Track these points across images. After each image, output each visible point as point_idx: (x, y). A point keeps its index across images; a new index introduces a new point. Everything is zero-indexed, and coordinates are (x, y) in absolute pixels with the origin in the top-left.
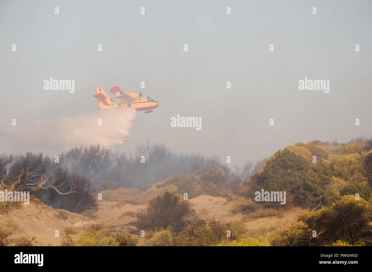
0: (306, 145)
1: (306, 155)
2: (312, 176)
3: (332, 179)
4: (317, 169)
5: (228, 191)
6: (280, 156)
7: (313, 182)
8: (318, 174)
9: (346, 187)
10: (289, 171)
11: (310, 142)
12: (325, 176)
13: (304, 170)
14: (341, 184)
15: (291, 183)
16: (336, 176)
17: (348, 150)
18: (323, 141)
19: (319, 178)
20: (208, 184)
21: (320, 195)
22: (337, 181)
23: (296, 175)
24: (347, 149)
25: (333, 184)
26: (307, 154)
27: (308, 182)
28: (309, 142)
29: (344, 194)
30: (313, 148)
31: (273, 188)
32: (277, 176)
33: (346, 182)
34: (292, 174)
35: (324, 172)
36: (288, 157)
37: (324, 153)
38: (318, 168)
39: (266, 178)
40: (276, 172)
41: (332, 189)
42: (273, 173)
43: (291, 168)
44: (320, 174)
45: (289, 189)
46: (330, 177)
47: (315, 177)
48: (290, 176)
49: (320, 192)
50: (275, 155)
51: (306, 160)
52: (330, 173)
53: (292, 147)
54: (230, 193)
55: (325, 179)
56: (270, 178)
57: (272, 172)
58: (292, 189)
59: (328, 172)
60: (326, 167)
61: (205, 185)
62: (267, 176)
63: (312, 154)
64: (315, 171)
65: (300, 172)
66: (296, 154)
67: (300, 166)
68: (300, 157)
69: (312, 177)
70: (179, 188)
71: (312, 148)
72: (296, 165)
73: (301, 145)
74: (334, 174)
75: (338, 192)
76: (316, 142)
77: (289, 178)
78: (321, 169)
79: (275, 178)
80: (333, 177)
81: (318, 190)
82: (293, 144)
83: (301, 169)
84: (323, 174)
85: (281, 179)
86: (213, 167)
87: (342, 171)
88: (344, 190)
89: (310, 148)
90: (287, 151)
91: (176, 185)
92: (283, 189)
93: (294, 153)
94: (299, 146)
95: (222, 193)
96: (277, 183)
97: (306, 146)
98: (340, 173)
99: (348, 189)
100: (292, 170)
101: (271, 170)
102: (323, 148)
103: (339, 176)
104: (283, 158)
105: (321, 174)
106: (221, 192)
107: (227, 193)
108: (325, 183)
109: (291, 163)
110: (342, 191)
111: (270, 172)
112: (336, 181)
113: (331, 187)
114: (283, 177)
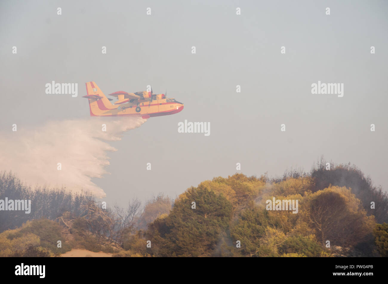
0: (228, 180)
1: (228, 195)
2: (240, 225)
3: (267, 230)
4: (246, 216)
5: (113, 244)
6: (193, 196)
7: (241, 234)
8: (248, 223)
9: (286, 242)
10: (206, 217)
11: (231, 176)
12: (258, 226)
13: (226, 217)
14: (279, 238)
15: (208, 234)
16: (271, 226)
17: (285, 189)
18: (249, 176)
19: (249, 228)
20: (84, 233)
21: (251, 253)
22: (274, 234)
23: (216, 224)
24: (285, 187)
25: (268, 238)
26: (230, 194)
27: (234, 234)
28: (229, 177)
29: (283, 251)
30: (238, 185)
31: (184, 241)
32: (189, 224)
33: (286, 234)
34: (210, 221)
35: (256, 220)
36: (204, 197)
37: (252, 193)
38: (248, 215)
39: (173, 227)
40: (188, 219)
41: (268, 245)
42: (184, 220)
43: (208, 214)
44: (250, 223)
45: (206, 243)
46: (264, 227)
47: (243, 227)
48: (207, 225)
49: (251, 249)
50: (187, 194)
51: (228, 202)
52: (263, 222)
53: (209, 184)
54: (116, 246)
55: (257, 230)
56: (179, 227)
57: (181, 218)
58: (210, 243)
59: (262, 220)
60: (259, 214)
61: (80, 235)
62: (176, 225)
63: (236, 193)
64: (243, 219)
65: (220, 218)
66: (215, 193)
67: (221, 210)
68: (220, 198)
69: (239, 227)
70: (42, 240)
71: (235, 185)
72: (215, 210)
73: (221, 181)
74: (269, 223)
75: (276, 249)
76: (238, 177)
77: (205, 227)
78: (252, 216)
79: (187, 227)
80: (268, 227)
81: (247, 245)
82: (210, 179)
83: (222, 215)
84: (254, 224)
85: (195, 229)
86: (90, 209)
87: (281, 220)
88: (284, 246)
89: (234, 186)
90: (203, 189)
91: (38, 235)
92: (197, 243)
93: (213, 193)
94: (219, 182)
95: (104, 246)
96: (190, 235)
97: (228, 183)
98: (277, 223)
99: (290, 245)
100: (209, 216)
101: (180, 216)
102: (250, 185)
103: (276, 226)
104: (197, 198)
105: (252, 223)
106: (103, 244)
107: (112, 247)
108: (257, 236)
109: (209, 205)
110: (281, 248)
111: (180, 219)
112: (272, 233)
113: (267, 242)
114: (198, 226)
